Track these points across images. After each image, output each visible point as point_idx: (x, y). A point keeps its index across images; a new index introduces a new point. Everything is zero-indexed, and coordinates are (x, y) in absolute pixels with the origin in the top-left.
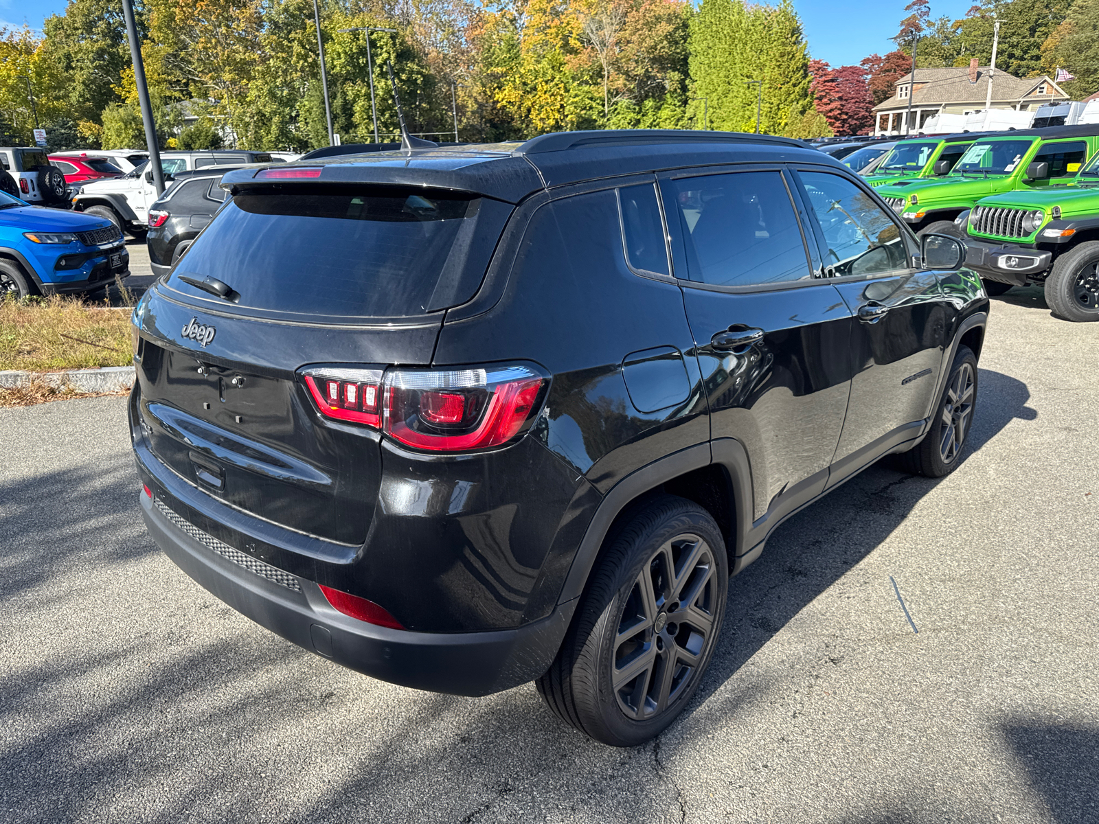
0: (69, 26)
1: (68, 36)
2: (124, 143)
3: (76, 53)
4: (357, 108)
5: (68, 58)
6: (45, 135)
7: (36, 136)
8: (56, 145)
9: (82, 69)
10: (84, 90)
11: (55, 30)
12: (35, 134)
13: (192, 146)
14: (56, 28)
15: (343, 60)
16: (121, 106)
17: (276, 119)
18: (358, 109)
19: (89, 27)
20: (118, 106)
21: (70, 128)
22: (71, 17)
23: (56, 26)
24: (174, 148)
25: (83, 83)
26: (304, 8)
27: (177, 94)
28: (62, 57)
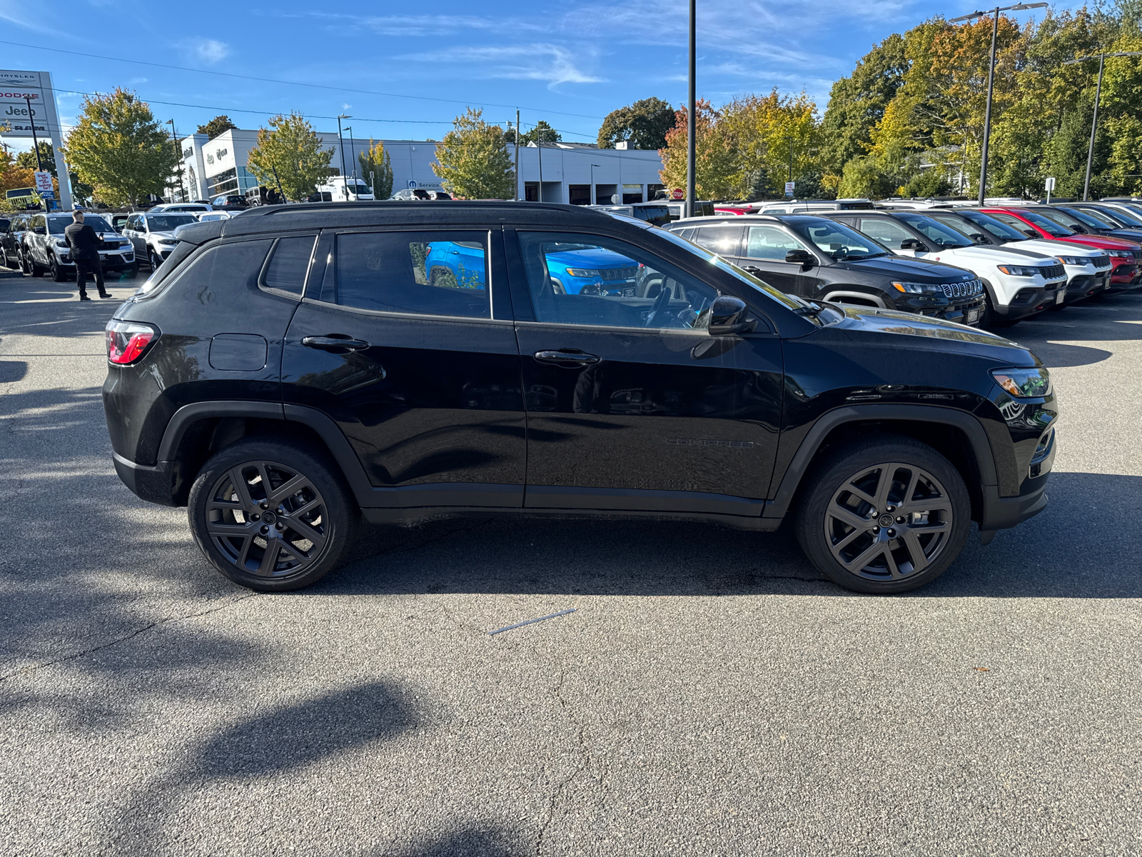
0: (851, 87)
1: (848, 96)
2: (857, 193)
3: (851, 111)
4: (1117, 146)
5: (843, 116)
6: (793, 187)
7: (786, 188)
8: (800, 196)
9: (852, 125)
10: (849, 145)
11: (840, 91)
12: (786, 186)
13: (918, 194)
14: (840, 90)
15: (1111, 92)
16: (863, 158)
17: (1012, 164)
18: (1118, 148)
19: (866, 86)
20: (860, 158)
21: (815, 181)
22: (855, 78)
23: (841, 88)
24: (900, 196)
25: (850, 138)
26: (1080, 37)
27: (916, 144)
28: (839, 116)
